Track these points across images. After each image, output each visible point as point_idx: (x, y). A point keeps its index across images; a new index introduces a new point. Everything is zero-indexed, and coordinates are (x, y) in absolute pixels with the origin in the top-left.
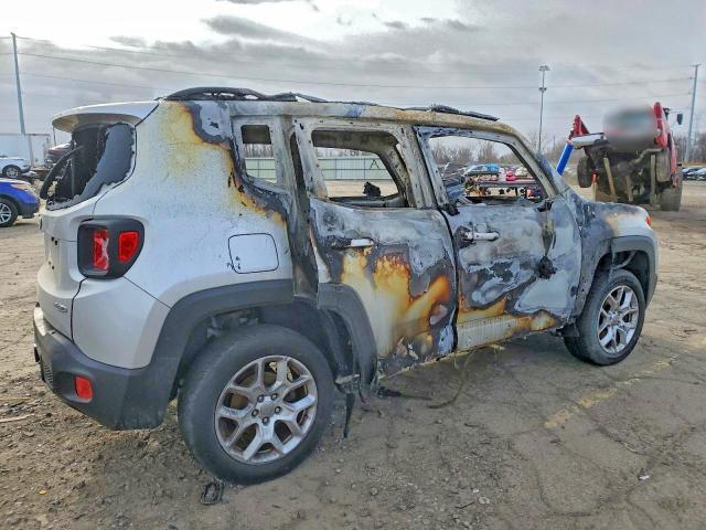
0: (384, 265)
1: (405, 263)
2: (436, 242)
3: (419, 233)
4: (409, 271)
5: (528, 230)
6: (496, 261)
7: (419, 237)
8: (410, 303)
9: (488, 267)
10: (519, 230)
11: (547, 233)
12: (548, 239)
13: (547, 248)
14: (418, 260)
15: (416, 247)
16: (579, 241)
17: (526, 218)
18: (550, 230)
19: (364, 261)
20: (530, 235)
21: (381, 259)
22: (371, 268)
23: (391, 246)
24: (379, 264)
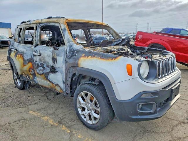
0: (18, 56)
1: (23, 57)
2: (30, 53)
3: (27, 50)
4: (23, 59)
5: (49, 55)
6: (41, 62)
7: (26, 51)
8: (24, 66)
9: (39, 63)
10: (46, 55)
11: (54, 57)
12: (54, 60)
13: (54, 63)
14: (25, 57)
15: (25, 54)
16: (64, 64)
17: (49, 51)
18: (55, 57)
19: (15, 54)
20: (49, 57)
21: (18, 54)
22: (16, 56)
23: (21, 52)
24: (18, 55)
